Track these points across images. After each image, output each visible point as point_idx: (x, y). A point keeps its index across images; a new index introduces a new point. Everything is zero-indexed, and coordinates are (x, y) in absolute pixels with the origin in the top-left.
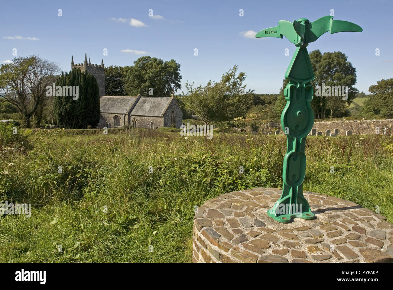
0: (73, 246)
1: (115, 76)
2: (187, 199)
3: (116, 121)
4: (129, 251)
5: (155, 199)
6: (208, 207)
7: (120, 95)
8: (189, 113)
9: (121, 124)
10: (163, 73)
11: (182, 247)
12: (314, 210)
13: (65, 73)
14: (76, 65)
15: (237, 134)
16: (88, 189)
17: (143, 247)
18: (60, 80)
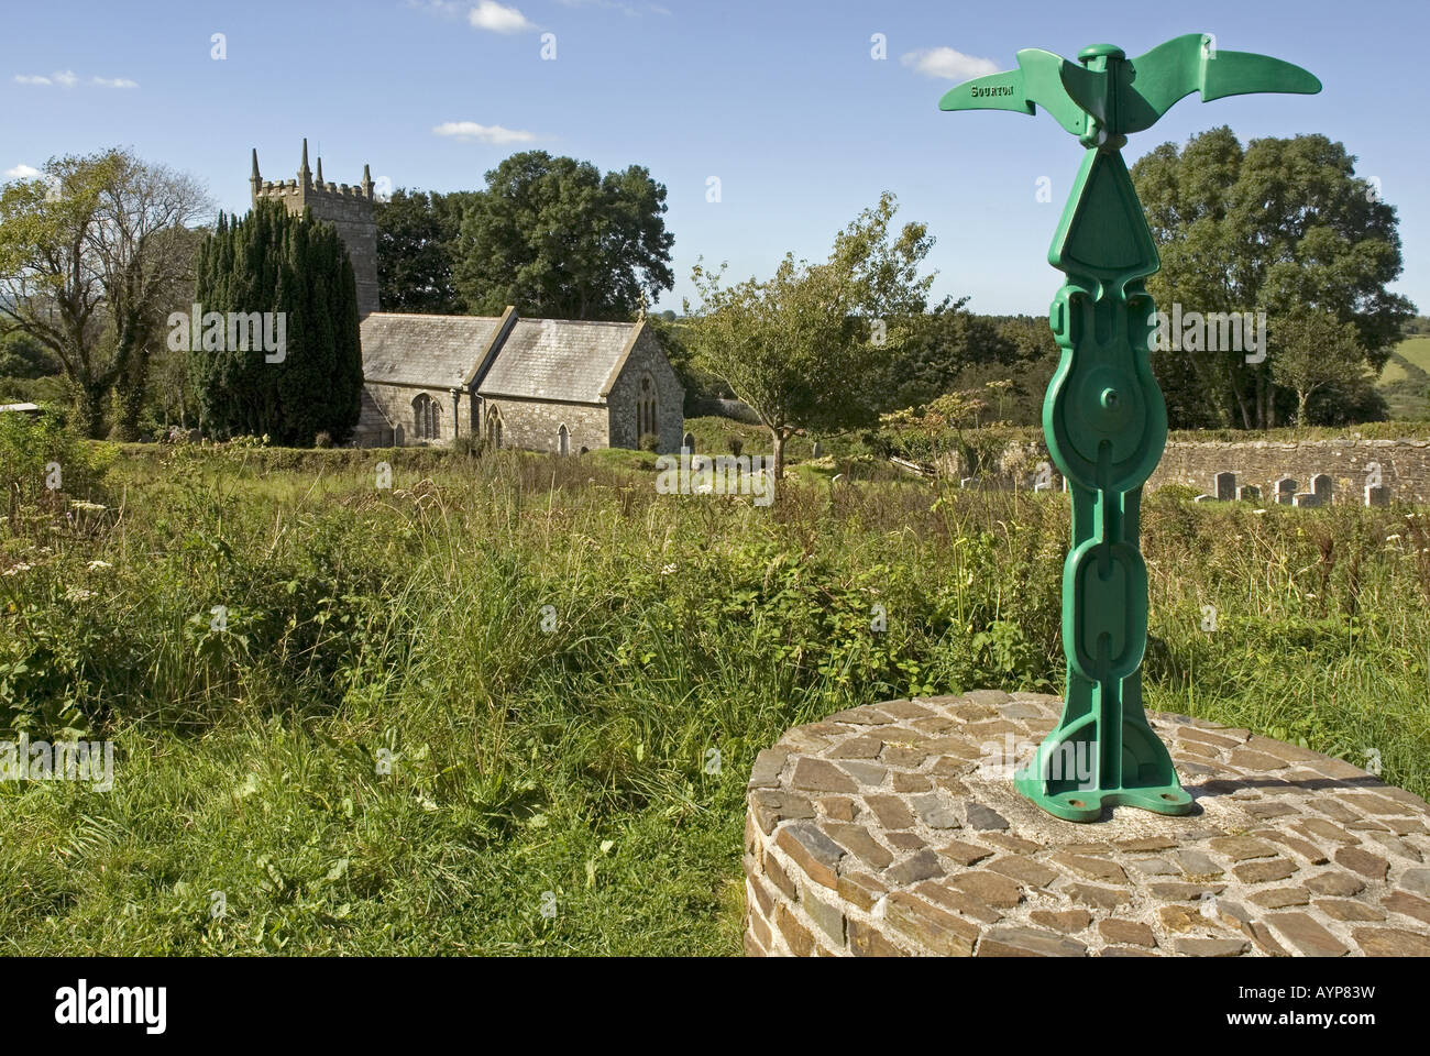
0: (325, 875)
1: (414, 230)
2: (720, 726)
3: (422, 420)
4: (521, 904)
5: (602, 721)
6: (797, 751)
7: (437, 312)
8: (707, 389)
9: (442, 430)
10: (600, 220)
11: (707, 904)
12: (1194, 782)
13: (229, 220)
14: (270, 187)
15: (904, 486)
16: (359, 671)
17: (568, 895)
18: (212, 246)
